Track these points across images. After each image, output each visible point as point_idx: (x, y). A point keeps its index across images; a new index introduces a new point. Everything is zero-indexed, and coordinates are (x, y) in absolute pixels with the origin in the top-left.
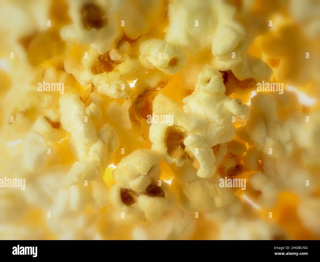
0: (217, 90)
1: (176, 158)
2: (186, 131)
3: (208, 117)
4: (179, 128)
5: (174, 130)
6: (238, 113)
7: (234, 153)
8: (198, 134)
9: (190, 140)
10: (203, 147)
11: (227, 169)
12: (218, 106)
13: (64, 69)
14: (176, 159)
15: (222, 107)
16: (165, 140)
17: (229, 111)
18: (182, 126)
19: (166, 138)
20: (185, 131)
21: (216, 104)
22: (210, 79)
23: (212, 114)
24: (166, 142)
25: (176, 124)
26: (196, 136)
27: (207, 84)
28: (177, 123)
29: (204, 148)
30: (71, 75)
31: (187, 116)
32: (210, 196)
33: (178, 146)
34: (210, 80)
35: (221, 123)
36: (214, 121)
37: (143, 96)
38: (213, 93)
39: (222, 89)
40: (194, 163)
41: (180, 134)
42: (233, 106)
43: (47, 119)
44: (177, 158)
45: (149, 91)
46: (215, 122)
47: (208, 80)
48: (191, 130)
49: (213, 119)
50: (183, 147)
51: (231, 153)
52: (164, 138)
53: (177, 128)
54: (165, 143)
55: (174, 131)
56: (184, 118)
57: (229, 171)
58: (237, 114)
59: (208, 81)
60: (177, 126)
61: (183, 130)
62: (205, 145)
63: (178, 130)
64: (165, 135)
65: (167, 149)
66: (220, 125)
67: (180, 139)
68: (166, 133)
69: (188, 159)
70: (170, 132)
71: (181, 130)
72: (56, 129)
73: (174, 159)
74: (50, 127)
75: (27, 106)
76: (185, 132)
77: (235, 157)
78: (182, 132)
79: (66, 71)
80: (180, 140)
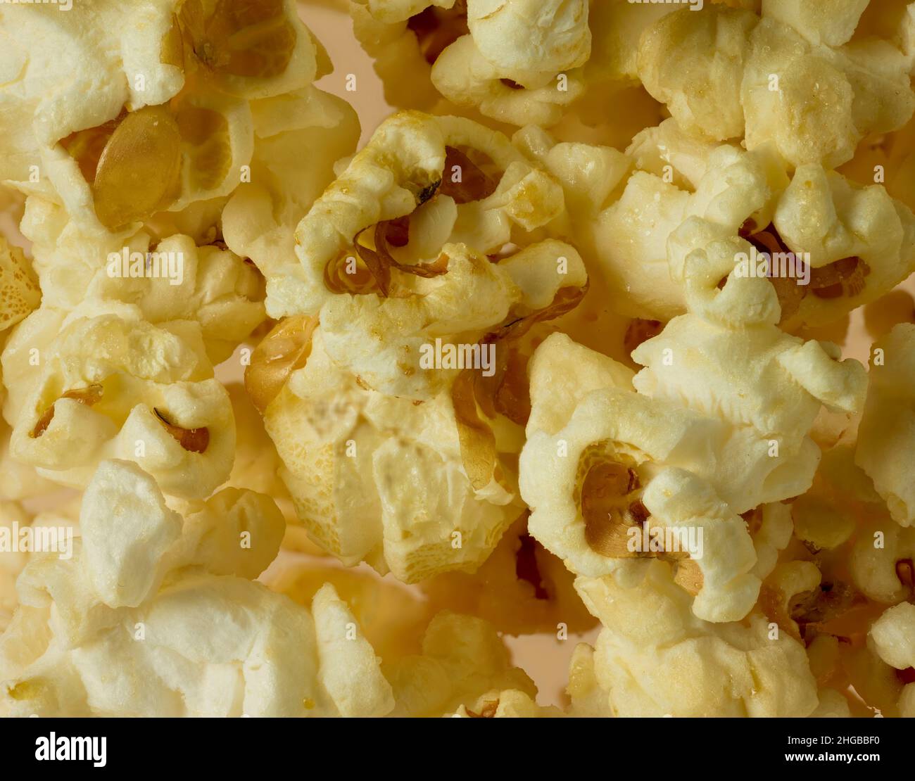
0: (751, 313)
1: (616, 557)
2: (648, 459)
3: (726, 410)
4: (623, 451)
5: (608, 457)
6: (827, 391)
7: (812, 542)
8: (692, 467)
9: (664, 490)
10: (711, 513)
11: (789, 597)
12: (758, 366)
13: (223, 241)
14: (617, 561)
15: (771, 371)
16: (575, 496)
17: (797, 382)
18: (634, 442)
19: (580, 489)
20: (645, 459)
21: (752, 362)
22: (728, 276)
23: (740, 395)
24: (579, 503)
25: (613, 437)
26: (685, 474)
27: (716, 293)
28: (617, 433)
29: (715, 517)
30: (248, 261)
31: (652, 408)
32: (735, 694)
33: (622, 514)
34: (729, 279)
35: (771, 428)
36: (746, 421)
37: (501, 338)
38: (737, 324)
39: (770, 307)
40: (680, 571)
41: (627, 472)
42: (811, 365)
43: (164, 418)
44: (619, 557)
45: (521, 319)
46: (751, 425)
47: (720, 279)
48: (666, 456)
49: (741, 416)
50: (641, 515)
51: (805, 542)
52: (571, 488)
53: (616, 451)
54: (577, 506)
55: (607, 461)
56: (640, 415)
57: (798, 606)
58: (825, 394)
59: (722, 283)
60: (618, 444)
61: (638, 458)
62: (717, 506)
63: (621, 459)
64: (577, 477)
65: (585, 525)
66: (766, 433)
67: (629, 489)
68: (578, 469)
69: (658, 557)
70: (591, 465)
71: (632, 457)
72: (195, 455)
73: (611, 559)
74: (176, 445)
75: (93, 372)
76: (645, 463)
77: (816, 555)
78: (635, 463)
79: (230, 249)
80: (627, 493)
